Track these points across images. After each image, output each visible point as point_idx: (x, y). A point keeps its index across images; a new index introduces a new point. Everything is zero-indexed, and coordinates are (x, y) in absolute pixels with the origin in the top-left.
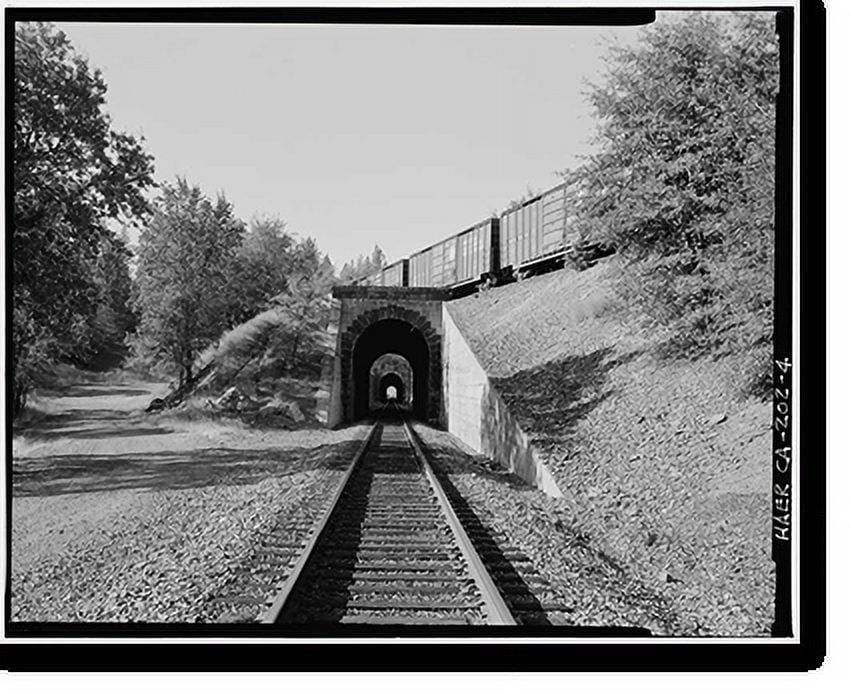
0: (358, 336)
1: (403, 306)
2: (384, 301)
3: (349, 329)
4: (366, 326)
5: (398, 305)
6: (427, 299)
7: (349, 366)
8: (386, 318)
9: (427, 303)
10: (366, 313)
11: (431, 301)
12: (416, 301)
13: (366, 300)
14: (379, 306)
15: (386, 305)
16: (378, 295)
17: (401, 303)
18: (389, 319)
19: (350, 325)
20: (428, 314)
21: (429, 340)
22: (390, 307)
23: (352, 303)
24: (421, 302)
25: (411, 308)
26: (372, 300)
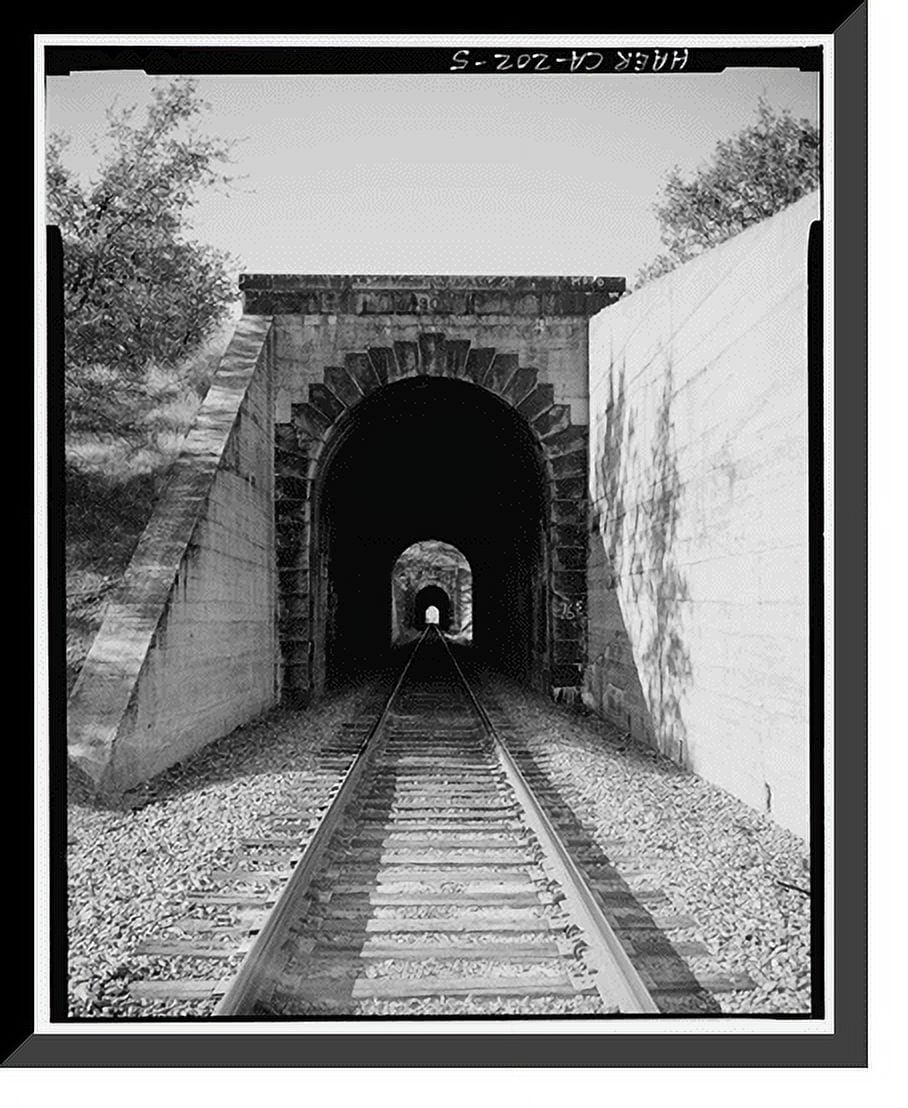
0: (326, 435)
1: (466, 335)
2: (406, 320)
3: (297, 409)
4: (352, 401)
5: (451, 333)
6: (541, 314)
7: (300, 527)
8: (413, 374)
9: (541, 325)
10: (350, 358)
11: (549, 321)
12: (504, 320)
13: (351, 319)
14: (389, 337)
15: (411, 335)
16: (385, 303)
17: (460, 328)
18: (422, 378)
19: (302, 398)
20: (544, 361)
21: (549, 442)
22: (424, 338)
23: (303, 330)
24: (523, 323)
25: (488, 342)
26: (366, 320)
